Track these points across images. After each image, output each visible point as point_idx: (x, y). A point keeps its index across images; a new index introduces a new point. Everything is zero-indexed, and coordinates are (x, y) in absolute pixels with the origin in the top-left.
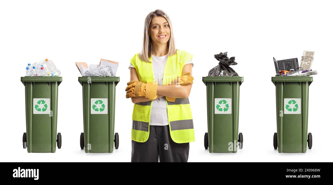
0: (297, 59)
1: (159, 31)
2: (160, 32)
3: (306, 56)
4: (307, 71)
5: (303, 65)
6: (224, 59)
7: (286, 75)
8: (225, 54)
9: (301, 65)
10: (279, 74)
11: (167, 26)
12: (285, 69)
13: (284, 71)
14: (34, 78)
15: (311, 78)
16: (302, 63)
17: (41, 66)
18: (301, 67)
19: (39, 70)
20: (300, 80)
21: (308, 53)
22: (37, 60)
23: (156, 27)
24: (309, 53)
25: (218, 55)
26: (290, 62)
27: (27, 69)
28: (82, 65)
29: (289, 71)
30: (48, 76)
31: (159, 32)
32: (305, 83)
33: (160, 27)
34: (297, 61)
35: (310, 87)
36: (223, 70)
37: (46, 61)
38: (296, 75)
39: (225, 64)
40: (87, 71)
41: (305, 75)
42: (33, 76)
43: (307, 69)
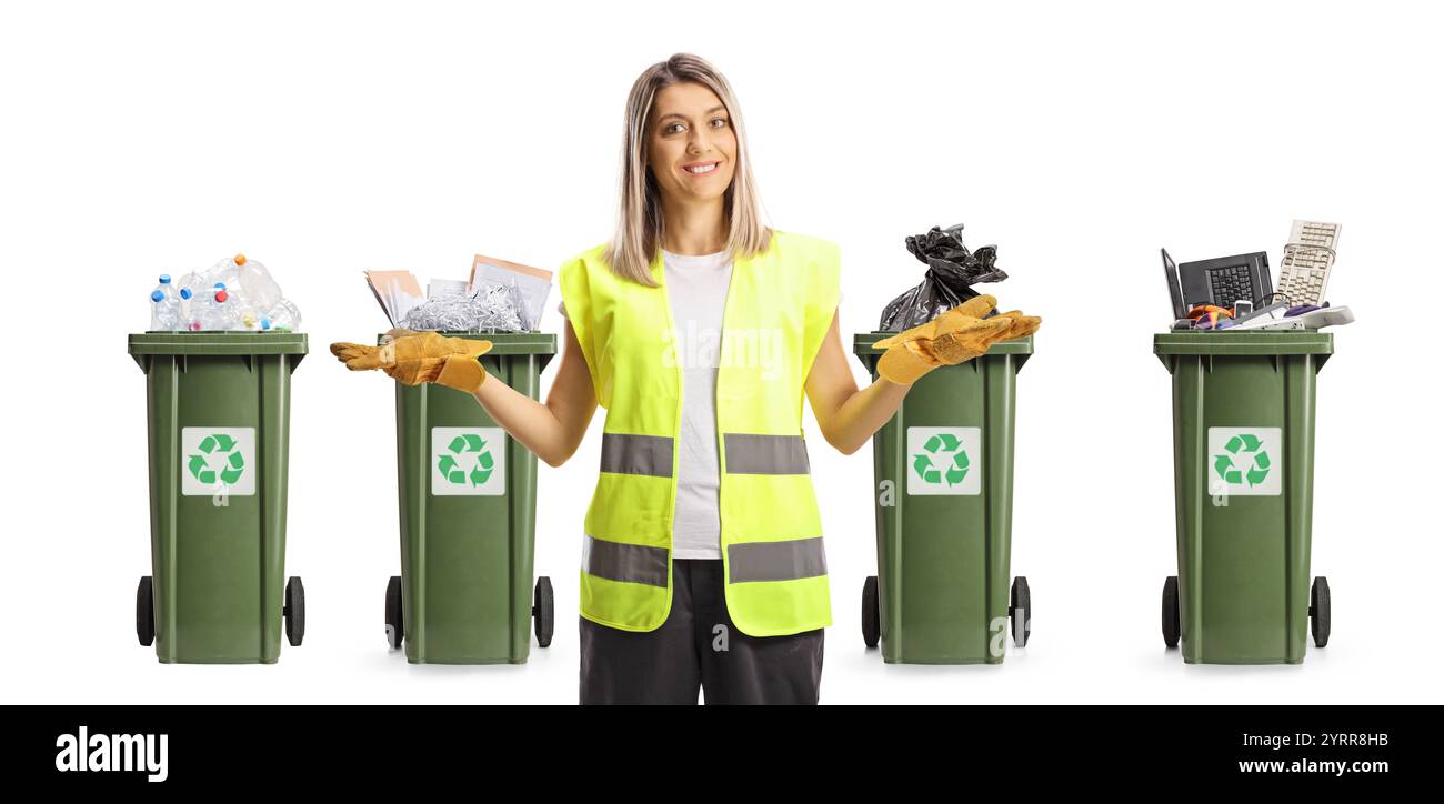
0: (1263, 257)
1: (690, 144)
2: (694, 148)
3: (1304, 242)
4: (1306, 308)
5: (1290, 282)
6: (949, 255)
7: (1218, 326)
8: (954, 236)
9: (1283, 282)
10: (1188, 322)
11: (721, 123)
12: (1212, 301)
13: (1208, 307)
14: (187, 340)
15: (1326, 337)
16: (1285, 276)
17: (217, 286)
18: (1280, 292)
19: (207, 304)
20: (1275, 348)
21: (1312, 231)
22: (198, 261)
23: (675, 128)
24: (1318, 232)
25: (923, 237)
26: (1234, 272)
27: (155, 300)
28: (396, 283)
29: (1230, 307)
30: (244, 329)
31: (687, 151)
32: (1300, 359)
33: (692, 126)
34: (1266, 265)
35: (1319, 377)
36: (946, 303)
37: (238, 263)
38: (1264, 325)
39: (953, 277)
40: (418, 309)
41: (1298, 328)
42: (181, 332)
43: (1307, 301)
